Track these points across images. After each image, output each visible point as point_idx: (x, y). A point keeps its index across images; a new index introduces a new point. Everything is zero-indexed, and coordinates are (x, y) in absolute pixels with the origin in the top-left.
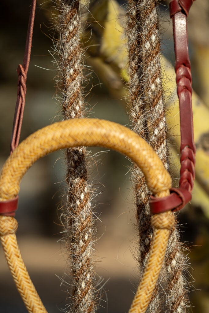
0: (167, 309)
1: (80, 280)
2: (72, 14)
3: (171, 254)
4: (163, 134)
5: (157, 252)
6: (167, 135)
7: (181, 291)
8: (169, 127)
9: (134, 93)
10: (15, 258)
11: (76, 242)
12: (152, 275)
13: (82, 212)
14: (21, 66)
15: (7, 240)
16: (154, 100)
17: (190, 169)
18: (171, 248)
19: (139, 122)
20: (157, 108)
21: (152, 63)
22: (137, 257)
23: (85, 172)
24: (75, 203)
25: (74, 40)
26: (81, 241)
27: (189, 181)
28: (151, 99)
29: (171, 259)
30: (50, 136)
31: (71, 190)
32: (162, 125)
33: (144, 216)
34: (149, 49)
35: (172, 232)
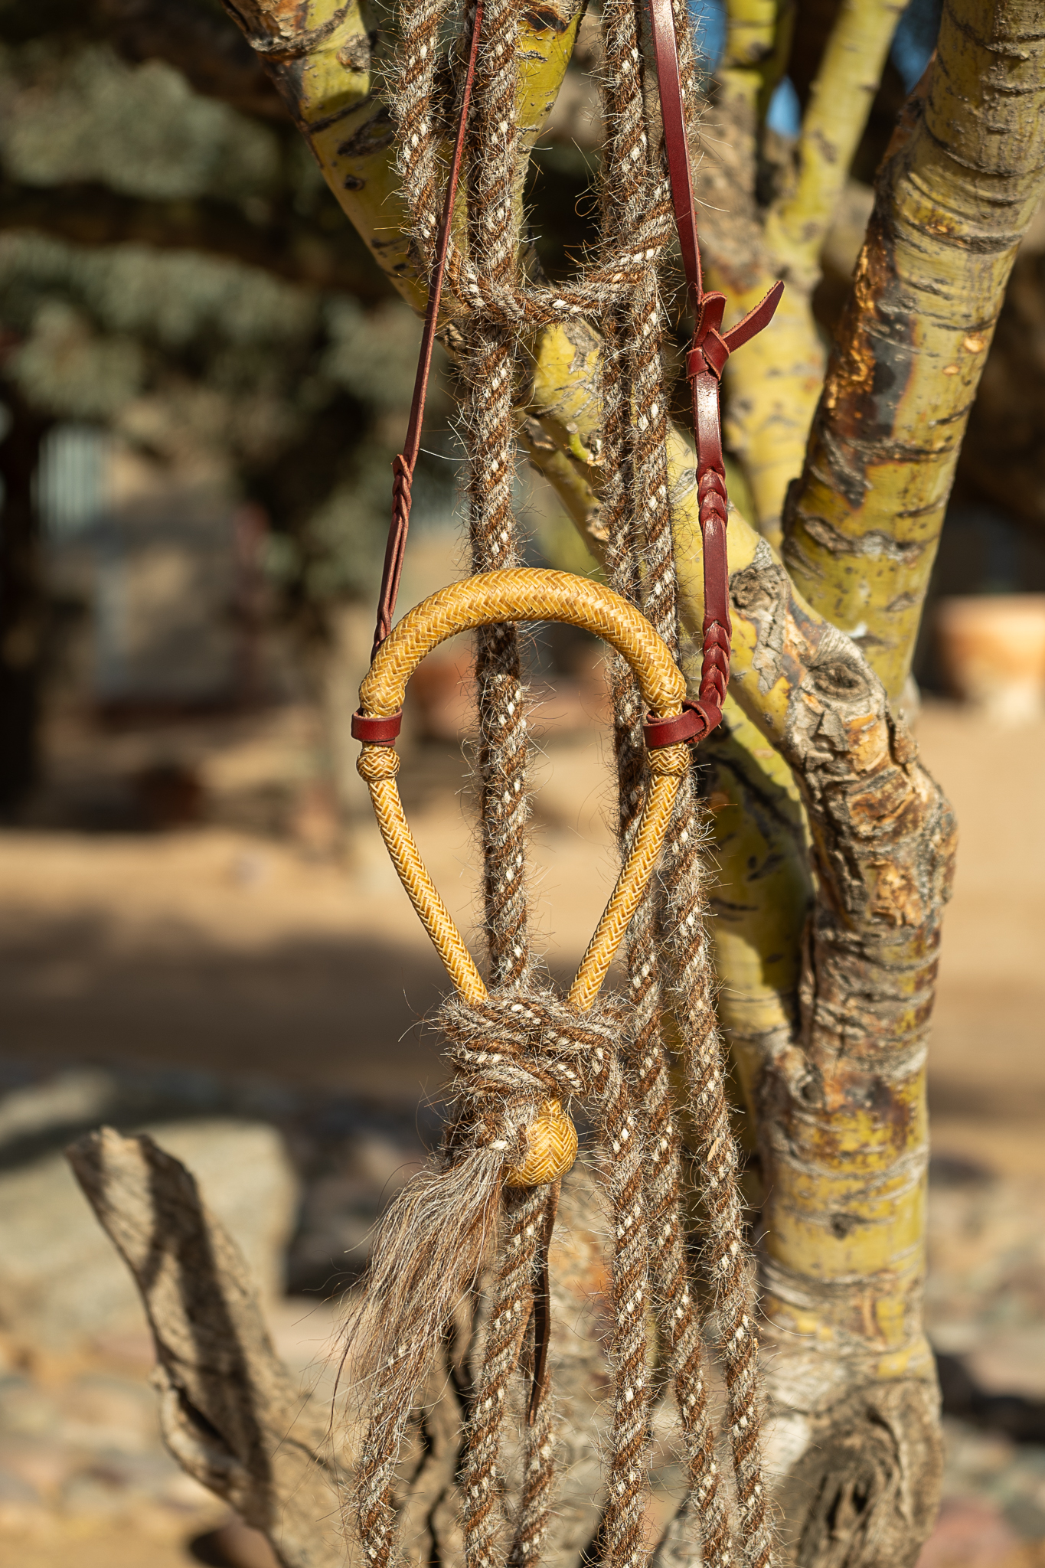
0: (666, 918)
1: (505, 865)
2: (498, 357)
3: (679, 820)
4: (671, 593)
5: (656, 816)
6: (678, 596)
7: (695, 888)
8: (682, 578)
9: (614, 509)
10: (397, 821)
11: (497, 796)
12: (645, 858)
13: (510, 738)
14: (401, 457)
15: (382, 790)
16: (654, 528)
17: (720, 665)
18: (680, 810)
19: (623, 566)
20: (660, 544)
21: (652, 457)
22: (613, 827)
23: (517, 662)
24: (496, 720)
25: (500, 405)
26: (507, 793)
27: (718, 687)
28: (649, 526)
29: (680, 830)
30: (466, 603)
31: (488, 695)
32: (668, 576)
33: (628, 750)
34: (646, 431)
35: (683, 779)
